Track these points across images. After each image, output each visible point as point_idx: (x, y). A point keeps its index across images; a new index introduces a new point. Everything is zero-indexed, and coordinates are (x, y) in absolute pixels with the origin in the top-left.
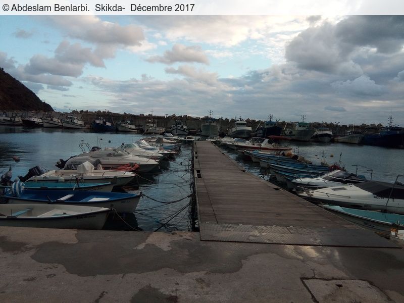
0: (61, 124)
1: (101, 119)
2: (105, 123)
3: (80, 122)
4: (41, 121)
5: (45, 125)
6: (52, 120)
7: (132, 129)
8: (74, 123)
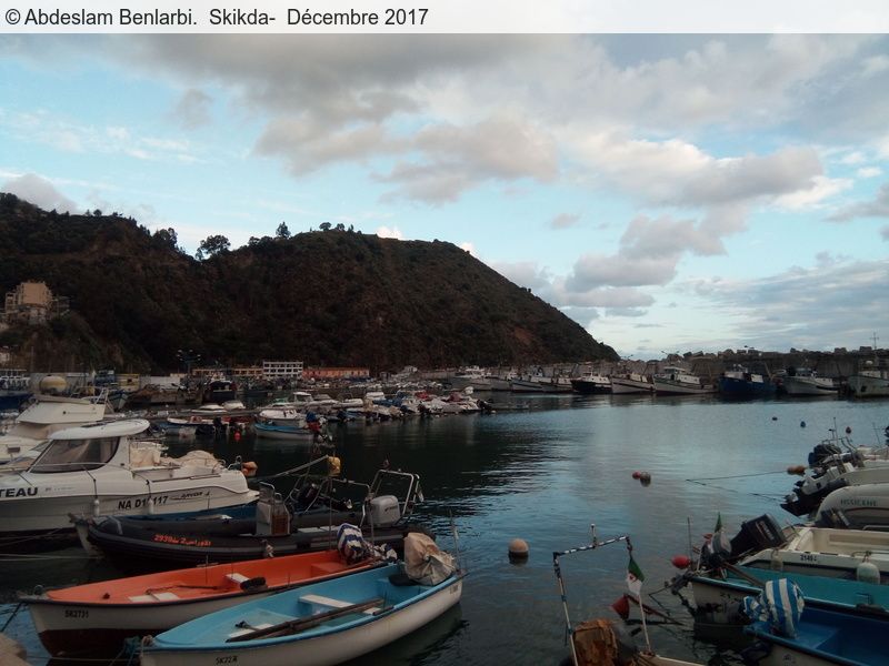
0: (649, 386)
1: (738, 369)
2: (747, 377)
3: (691, 380)
4: (608, 382)
5: (616, 389)
6: (628, 377)
7: (827, 389)
8: (679, 381)
